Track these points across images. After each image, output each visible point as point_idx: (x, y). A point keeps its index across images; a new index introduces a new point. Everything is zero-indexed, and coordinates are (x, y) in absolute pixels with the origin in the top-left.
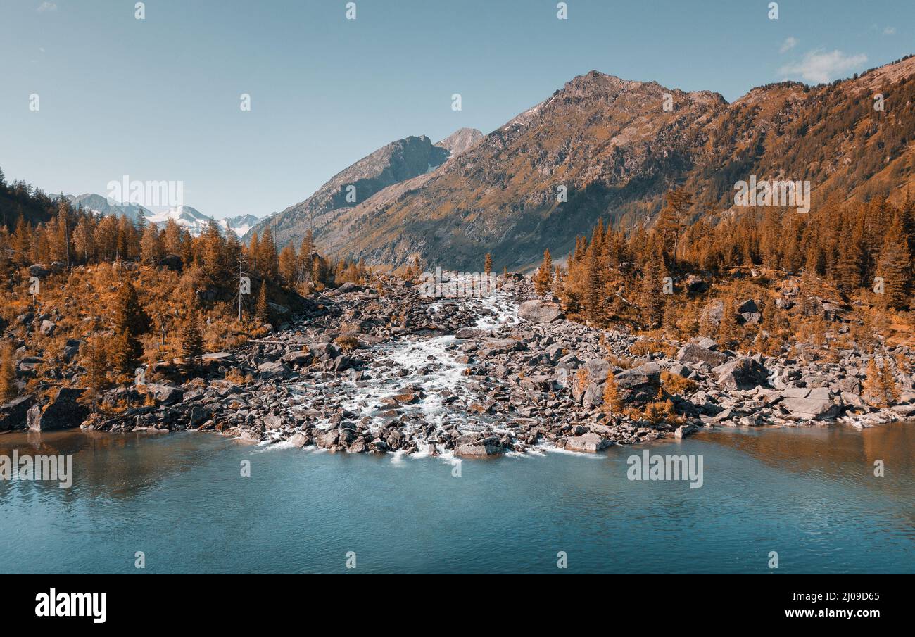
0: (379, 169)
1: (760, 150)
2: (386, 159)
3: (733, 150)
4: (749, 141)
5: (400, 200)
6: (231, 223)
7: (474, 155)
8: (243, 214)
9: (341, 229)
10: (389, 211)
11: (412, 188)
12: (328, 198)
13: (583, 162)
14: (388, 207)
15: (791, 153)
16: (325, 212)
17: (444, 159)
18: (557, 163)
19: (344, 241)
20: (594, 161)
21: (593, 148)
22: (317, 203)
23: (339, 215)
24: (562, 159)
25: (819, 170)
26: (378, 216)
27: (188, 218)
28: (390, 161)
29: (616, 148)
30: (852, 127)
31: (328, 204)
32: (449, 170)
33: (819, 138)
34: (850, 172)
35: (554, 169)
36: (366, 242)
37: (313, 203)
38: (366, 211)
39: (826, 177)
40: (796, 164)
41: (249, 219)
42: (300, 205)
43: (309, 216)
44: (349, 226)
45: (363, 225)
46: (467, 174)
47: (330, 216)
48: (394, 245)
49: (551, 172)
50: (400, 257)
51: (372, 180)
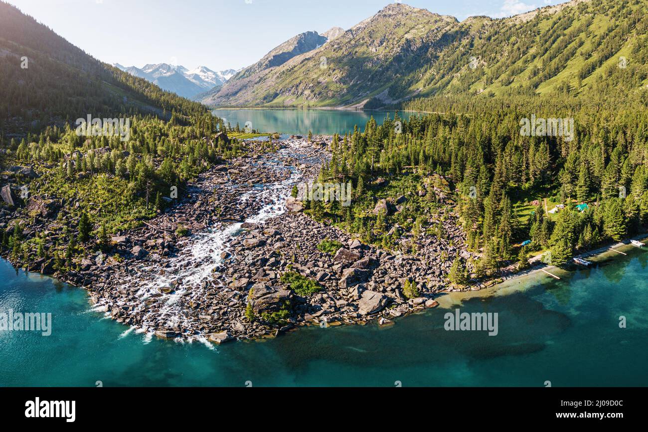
0: (291, 48)
1: (472, 45)
2: (296, 42)
3: (460, 44)
4: (467, 41)
5: (301, 63)
6: (224, 73)
7: (338, 41)
8: (229, 69)
9: (272, 78)
10: (295, 69)
11: (307, 57)
12: (267, 62)
13: (392, 46)
14: (295, 67)
15: (484, 48)
16: (265, 69)
17: (324, 42)
18: (379, 46)
19: (273, 84)
20: (397, 46)
21: (397, 39)
22: (262, 65)
23: (271, 70)
24: (382, 44)
25: (495, 58)
26: (290, 71)
27: (204, 72)
28: (297, 43)
29: (407, 40)
30: (508, 40)
31: (266, 65)
32: (326, 48)
33: (495, 43)
34: (507, 60)
35: (378, 48)
36: (284, 84)
37: (260, 64)
38: (284, 69)
39: (498, 61)
40: (486, 54)
41: (232, 71)
42: (254, 65)
43: (257, 71)
44: (276, 76)
45: (283, 76)
46: (334, 50)
47: (267, 71)
48: (297, 86)
49: (376, 50)
50: (300, 91)
51: (289, 53)
